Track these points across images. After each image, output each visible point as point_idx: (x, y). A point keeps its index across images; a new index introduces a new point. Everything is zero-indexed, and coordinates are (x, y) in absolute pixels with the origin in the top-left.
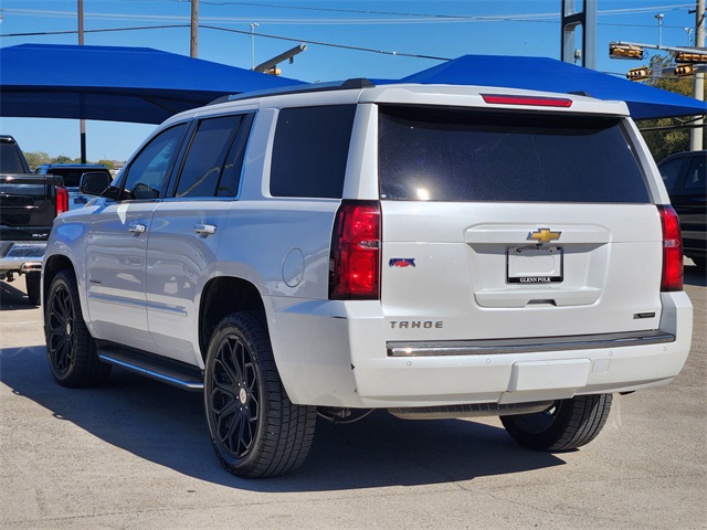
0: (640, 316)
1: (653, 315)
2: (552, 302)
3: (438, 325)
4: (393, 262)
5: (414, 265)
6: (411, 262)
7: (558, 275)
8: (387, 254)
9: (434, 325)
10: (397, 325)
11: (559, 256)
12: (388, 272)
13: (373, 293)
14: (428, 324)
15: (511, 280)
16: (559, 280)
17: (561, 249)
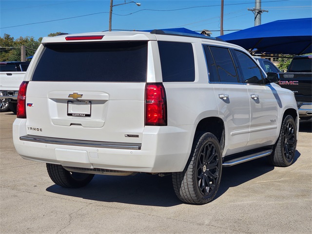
0: (129, 136)
1: (138, 136)
2: (81, 125)
7: (90, 114)
9: (39, 130)
11: (90, 105)
15: (69, 115)
16: (89, 116)
17: (90, 102)
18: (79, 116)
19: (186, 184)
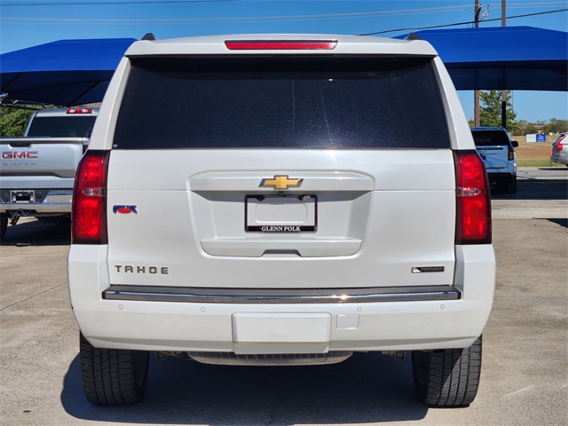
0: (422, 270)
1: (441, 269)
2: (296, 252)
3: (164, 271)
4: (116, 209)
5: (136, 212)
6: (132, 209)
7: (313, 224)
8: (112, 201)
9: (159, 270)
10: (122, 269)
11: (314, 204)
12: (113, 219)
13: (100, 238)
14: (153, 270)
15: (250, 229)
16: (311, 229)
17: (315, 197)
18: (283, 230)
19: (464, 366)
